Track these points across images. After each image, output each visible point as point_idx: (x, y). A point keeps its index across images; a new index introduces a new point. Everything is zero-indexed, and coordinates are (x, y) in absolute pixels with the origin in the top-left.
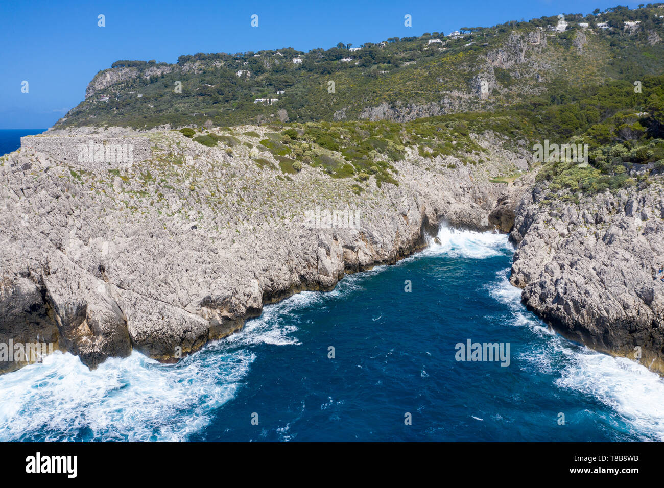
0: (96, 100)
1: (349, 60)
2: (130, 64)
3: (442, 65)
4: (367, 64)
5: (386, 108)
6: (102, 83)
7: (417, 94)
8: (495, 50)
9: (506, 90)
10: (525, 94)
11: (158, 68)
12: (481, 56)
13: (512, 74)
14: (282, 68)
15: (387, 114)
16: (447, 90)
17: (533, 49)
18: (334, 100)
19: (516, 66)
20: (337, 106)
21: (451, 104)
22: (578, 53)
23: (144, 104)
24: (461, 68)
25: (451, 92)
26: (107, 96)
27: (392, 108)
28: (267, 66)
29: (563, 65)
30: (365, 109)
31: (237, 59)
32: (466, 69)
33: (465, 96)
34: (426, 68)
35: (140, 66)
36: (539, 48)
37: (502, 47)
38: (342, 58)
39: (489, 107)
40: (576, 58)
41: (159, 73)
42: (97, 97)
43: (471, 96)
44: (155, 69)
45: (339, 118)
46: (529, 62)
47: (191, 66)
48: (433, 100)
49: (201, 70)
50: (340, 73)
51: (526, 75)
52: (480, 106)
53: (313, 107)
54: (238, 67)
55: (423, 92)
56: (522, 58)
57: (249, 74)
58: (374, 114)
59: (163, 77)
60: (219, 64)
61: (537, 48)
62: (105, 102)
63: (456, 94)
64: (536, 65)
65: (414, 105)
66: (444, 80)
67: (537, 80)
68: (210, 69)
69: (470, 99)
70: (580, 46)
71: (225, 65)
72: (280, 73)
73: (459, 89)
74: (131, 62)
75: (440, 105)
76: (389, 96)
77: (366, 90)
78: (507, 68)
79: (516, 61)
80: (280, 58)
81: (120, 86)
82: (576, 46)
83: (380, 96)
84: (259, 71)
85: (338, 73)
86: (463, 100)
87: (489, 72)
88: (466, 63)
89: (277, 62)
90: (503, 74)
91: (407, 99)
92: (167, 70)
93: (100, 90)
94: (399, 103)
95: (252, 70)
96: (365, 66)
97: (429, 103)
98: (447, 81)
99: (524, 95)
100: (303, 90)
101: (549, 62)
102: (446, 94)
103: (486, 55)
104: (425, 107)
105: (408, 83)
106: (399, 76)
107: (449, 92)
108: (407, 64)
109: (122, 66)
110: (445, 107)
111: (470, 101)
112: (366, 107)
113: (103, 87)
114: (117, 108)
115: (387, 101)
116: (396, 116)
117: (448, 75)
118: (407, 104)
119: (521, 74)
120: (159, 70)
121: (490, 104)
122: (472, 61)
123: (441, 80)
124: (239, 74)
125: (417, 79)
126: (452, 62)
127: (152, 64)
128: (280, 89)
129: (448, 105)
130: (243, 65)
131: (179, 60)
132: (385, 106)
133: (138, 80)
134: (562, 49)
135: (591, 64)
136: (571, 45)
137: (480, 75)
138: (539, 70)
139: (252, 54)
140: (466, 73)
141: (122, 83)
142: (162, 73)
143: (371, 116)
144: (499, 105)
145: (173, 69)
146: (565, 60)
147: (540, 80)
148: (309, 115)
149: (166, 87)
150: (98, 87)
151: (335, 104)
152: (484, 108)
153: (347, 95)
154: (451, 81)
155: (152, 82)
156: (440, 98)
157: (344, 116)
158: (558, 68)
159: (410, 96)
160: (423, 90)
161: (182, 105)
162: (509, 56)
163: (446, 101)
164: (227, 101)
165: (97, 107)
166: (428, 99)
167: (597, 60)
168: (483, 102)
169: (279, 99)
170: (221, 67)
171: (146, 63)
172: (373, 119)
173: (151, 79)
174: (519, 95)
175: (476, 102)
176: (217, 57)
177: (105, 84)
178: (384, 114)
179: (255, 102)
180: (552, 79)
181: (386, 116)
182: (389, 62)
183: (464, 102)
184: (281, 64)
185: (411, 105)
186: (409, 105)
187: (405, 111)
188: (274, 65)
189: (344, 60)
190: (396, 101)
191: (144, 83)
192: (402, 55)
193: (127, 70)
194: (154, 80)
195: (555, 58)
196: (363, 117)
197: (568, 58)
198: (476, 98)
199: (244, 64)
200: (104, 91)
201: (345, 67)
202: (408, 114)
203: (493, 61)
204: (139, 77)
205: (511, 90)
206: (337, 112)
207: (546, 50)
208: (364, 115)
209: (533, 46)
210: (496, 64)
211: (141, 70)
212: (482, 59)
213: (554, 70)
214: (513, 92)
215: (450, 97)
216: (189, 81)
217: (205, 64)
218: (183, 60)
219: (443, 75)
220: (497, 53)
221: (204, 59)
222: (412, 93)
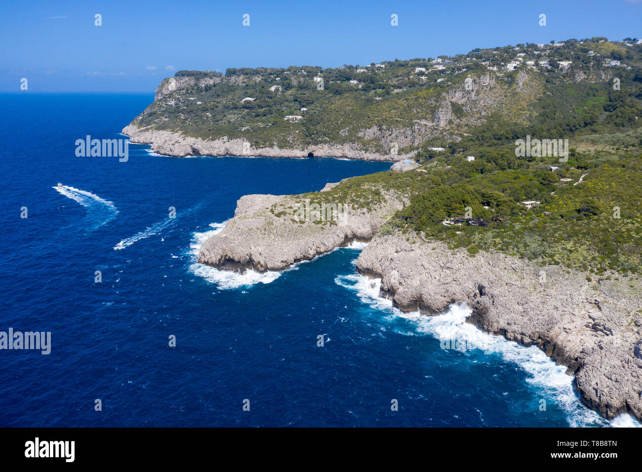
0: (164, 103)
1: (355, 82)
2: (189, 74)
3: (416, 99)
4: (368, 89)
5: (376, 130)
6: (168, 89)
7: (397, 121)
8: (454, 90)
9: (458, 120)
10: (471, 124)
11: (211, 79)
12: (444, 94)
13: (464, 108)
14: (305, 85)
15: (376, 134)
16: (418, 119)
17: (482, 88)
18: (341, 119)
19: (468, 102)
20: (343, 125)
21: (419, 130)
22: (518, 90)
23: (204, 113)
24: (430, 102)
25: (421, 120)
26: (172, 100)
27: (380, 130)
28: (295, 82)
29: (503, 101)
30: (361, 130)
31: (271, 74)
32: (433, 103)
33: (430, 124)
34: (406, 99)
35: (198, 76)
36: (487, 87)
37: (459, 88)
38: (350, 79)
39: (445, 133)
40: (515, 94)
41: (211, 82)
42: (165, 101)
43: (434, 124)
44: (208, 79)
45: (343, 135)
46: (478, 100)
47: (236, 79)
48: (408, 127)
49: (244, 83)
50: (348, 95)
51: (474, 110)
52: (439, 132)
53: (326, 125)
54: (273, 82)
55: (401, 120)
56: (473, 96)
57: (280, 89)
58: (367, 134)
59: (215, 86)
60: (258, 79)
61: (485, 88)
62: (171, 106)
63: (423, 122)
64: (482, 102)
65: (394, 129)
66: (417, 111)
67: (481, 113)
68: (251, 83)
69: (433, 126)
70: (521, 84)
71: (262, 79)
72: (303, 90)
73: (426, 119)
74: (189, 72)
75: (412, 130)
76: (378, 121)
77: (363, 114)
78: (462, 103)
79: (468, 98)
80: (304, 76)
81: (182, 92)
82: (517, 84)
83: (372, 120)
84: (288, 87)
85: (346, 95)
86: (428, 127)
87: (447, 108)
88: (433, 98)
89: (302, 79)
90: (458, 108)
91: (390, 124)
92: (217, 80)
93: (167, 95)
94: (384, 127)
95: (283, 86)
96: (366, 90)
97: (404, 129)
98: (419, 112)
99: (469, 125)
100: (320, 109)
101: (493, 99)
102: (416, 122)
103: (448, 92)
104: (402, 131)
105: (392, 111)
106: (387, 104)
107: (419, 121)
108: (396, 91)
109: (183, 75)
110: (415, 132)
111: (432, 128)
112: (362, 128)
113: (169, 92)
114: (183, 113)
115: (376, 125)
116: (382, 136)
117: (420, 107)
118: (389, 129)
119: (471, 109)
120: (211, 80)
121: (446, 131)
122: (438, 97)
123: (415, 111)
124: (273, 89)
125: (399, 108)
126: (424, 97)
127: (206, 75)
128: (303, 106)
129: (417, 130)
130: (276, 81)
131: (227, 73)
132: (375, 129)
133: (196, 88)
134: (506, 87)
135: (524, 100)
136: (514, 83)
137: (440, 110)
138: (485, 106)
139: (283, 71)
140: (432, 106)
141: (183, 89)
142: (214, 83)
143: (365, 135)
144: (451, 132)
145: (222, 80)
146: (506, 96)
147: (483, 114)
148: (322, 131)
149: (218, 96)
150: (165, 92)
151: (341, 123)
152: (442, 133)
153: (351, 116)
154: (422, 112)
155: (206, 90)
156: (412, 125)
157: (347, 134)
158: (498, 104)
159: (392, 122)
160: (402, 118)
161: (232, 116)
162: (464, 94)
163: (416, 127)
164: (265, 115)
165: (166, 110)
166: (404, 125)
167: (530, 96)
168: (441, 129)
169: (303, 116)
170: (260, 81)
171: (201, 73)
172: (366, 138)
173: (205, 88)
174: (467, 125)
175: (437, 129)
176: (256, 72)
177: (170, 89)
178: (374, 134)
179: (286, 119)
180: (492, 113)
181: (376, 135)
182: (383, 88)
183: (429, 128)
184: (305, 81)
185: (392, 130)
186: (391, 130)
187: (388, 133)
188: (299, 82)
189: (352, 82)
190: (382, 125)
191: (200, 90)
192: (394, 82)
193: (187, 79)
194: (208, 88)
195: (498, 95)
196: (360, 135)
197: (508, 95)
198: (437, 126)
199: (277, 79)
200: (171, 95)
201: (351, 90)
202: (390, 135)
203: (452, 98)
204: (196, 85)
205: (461, 121)
206: (342, 131)
207: (493, 88)
208: (360, 134)
209: (482, 86)
210: (453, 100)
211: (198, 79)
212: (444, 97)
213: (495, 105)
214: (462, 123)
215: (419, 124)
216: (235, 92)
217: (247, 78)
218: (231, 72)
219: (417, 107)
220: (455, 92)
221: (246, 74)
222: (394, 120)
